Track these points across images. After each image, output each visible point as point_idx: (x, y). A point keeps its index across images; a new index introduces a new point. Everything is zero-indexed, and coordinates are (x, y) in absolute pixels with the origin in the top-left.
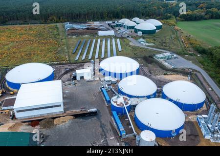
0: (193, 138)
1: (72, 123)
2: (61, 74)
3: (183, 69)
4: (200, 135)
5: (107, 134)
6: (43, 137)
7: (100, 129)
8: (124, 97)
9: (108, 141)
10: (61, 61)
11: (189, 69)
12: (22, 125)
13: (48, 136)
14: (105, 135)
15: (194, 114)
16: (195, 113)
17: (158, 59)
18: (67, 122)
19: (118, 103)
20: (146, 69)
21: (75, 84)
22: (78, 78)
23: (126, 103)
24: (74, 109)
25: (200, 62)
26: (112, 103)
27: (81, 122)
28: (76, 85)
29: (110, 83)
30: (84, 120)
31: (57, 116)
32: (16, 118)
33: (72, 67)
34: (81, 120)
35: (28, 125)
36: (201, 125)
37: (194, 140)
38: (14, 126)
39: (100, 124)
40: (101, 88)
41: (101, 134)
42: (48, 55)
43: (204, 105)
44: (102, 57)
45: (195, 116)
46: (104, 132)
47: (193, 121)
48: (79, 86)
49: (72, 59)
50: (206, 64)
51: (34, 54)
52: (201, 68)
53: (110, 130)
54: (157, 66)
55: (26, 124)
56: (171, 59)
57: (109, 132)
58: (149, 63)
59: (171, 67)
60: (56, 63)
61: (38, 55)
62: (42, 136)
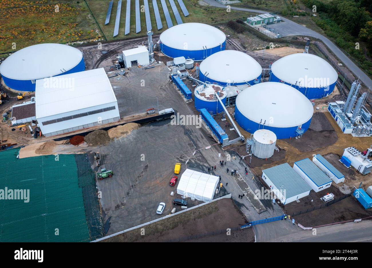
0: (327, 135)
1: (138, 133)
2: (95, 60)
3: (295, 38)
4: (336, 129)
5: (198, 142)
6: (98, 158)
7: (186, 138)
8: (213, 87)
9: (203, 153)
10: (89, 39)
11: (303, 37)
12: (56, 144)
13: (105, 156)
14: (196, 145)
15: (322, 102)
16: (323, 100)
17: (252, 24)
18: (130, 133)
19: (208, 96)
20: (236, 42)
21: (124, 75)
22: (128, 65)
23: (221, 95)
24: (136, 113)
25: (320, 26)
26: (198, 96)
27: (152, 131)
28: (127, 75)
29: (183, 68)
30: (157, 127)
31: (111, 125)
32: (42, 135)
33: (112, 48)
34: (152, 127)
35: (67, 143)
36: (337, 115)
37: (329, 137)
38: (44, 147)
39: (183, 131)
40: (170, 78)
41: (189, 144)
42: (62, 31)
43: (336, 89)
44: (159, 28)
45: (325, 105)
46: (193, 140)
47: (322, 111)
48: (133, 77)
49: (106, 34)
50: (329, 27)
51: (35, 31)
52: (322, 34)
53: (202, 137)
54: (253, 36)
55: (61, 142)
56: (272, 23)
57: (200, 139)
58: (239, 33)
59: (276, 36)
60: (82, 42)
61: (43, 31)
62: (95, 157)
